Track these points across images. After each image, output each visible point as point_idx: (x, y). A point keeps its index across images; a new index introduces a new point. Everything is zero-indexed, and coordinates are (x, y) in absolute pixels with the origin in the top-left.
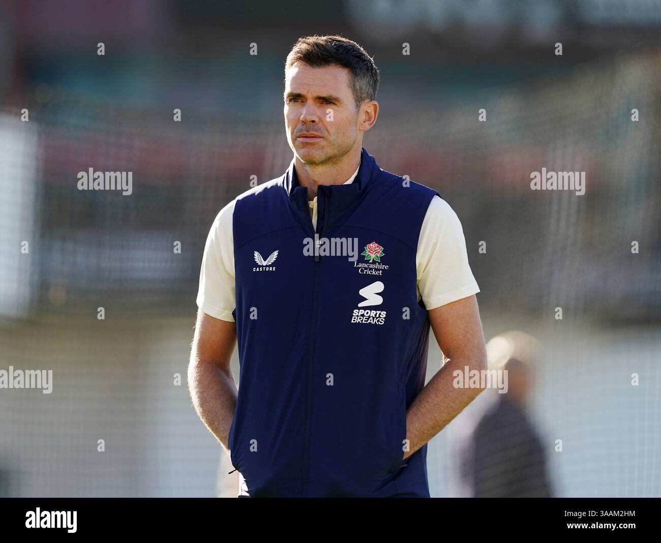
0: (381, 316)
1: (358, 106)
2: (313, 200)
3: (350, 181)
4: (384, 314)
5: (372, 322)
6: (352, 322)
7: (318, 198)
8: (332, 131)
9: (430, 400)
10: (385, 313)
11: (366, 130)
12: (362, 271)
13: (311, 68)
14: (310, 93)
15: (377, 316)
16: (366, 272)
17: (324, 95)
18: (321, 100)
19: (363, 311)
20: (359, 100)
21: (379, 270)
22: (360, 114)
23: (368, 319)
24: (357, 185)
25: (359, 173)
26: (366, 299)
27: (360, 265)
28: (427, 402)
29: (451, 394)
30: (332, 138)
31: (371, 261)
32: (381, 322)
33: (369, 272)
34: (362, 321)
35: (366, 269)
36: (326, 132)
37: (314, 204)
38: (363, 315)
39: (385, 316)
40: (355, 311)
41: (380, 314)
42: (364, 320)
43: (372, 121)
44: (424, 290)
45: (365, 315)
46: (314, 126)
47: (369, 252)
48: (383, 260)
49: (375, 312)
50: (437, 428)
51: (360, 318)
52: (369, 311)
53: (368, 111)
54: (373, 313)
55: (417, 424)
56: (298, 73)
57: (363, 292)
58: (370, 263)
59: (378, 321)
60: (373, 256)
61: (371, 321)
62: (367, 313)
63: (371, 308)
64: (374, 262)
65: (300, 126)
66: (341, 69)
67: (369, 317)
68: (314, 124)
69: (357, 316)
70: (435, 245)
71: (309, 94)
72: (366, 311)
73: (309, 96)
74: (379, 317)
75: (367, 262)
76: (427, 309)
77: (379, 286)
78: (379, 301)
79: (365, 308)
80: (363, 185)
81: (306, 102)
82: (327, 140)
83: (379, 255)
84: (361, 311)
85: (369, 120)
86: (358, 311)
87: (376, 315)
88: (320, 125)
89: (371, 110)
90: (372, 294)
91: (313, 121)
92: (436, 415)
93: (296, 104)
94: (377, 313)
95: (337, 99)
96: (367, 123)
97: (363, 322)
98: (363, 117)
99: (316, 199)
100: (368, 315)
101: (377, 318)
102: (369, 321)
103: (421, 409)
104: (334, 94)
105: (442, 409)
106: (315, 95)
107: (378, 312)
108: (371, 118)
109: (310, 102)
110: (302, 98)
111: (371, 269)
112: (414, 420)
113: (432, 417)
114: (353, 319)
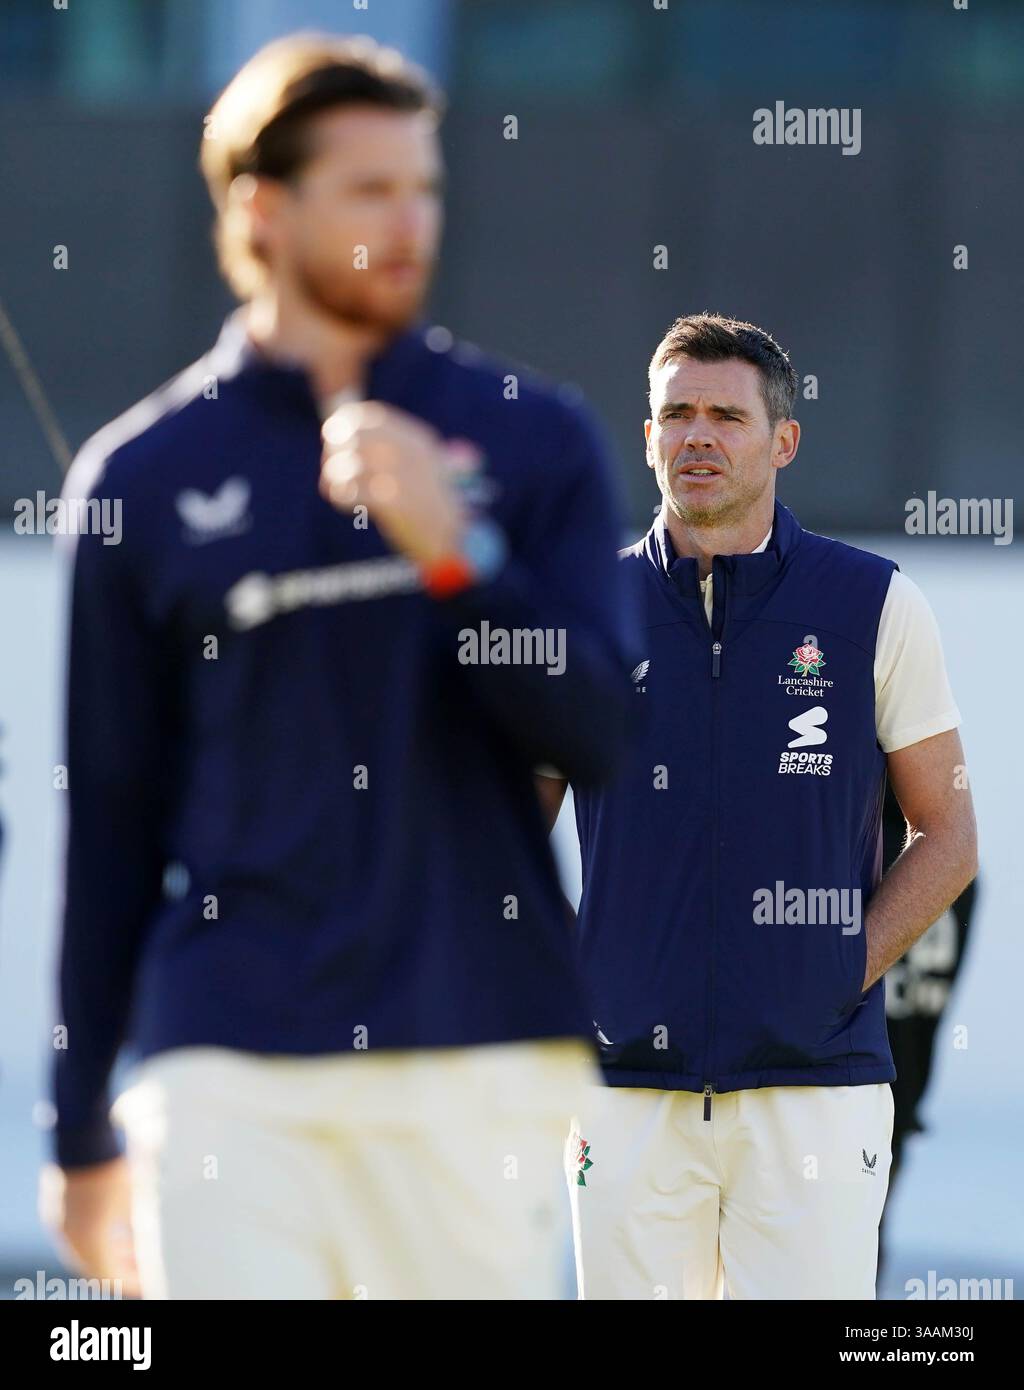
0: (825, 762)
1: (772, 426)
2: (705, 579)
3: (761, 549)
4: (829, 759)
5: (811, 771)
6: (780, 772)
7: (713, 577)
8: (737, 461)
9: (899, 898)
10: (831, 757)
11: (782, 466)
12: (791, 690)
13: (700, 363)
14: (703, 401)
15: (819, 762)
16: (798, 692)
17: (723, 405)
18: (718, 414)
19: (797, 754)
20: (773, 417)
21: (819, 688)
22: (775, 441)
23: (805, 767)
24: (774, 552)
25: (773, 534)
26: (801, 736)
27: (788, 681)
28: (893, 901)
29: (930, 887)
30: (735, 473)
31: (805, 675)
32: (826, 772)
33: (802, 692)
34: (795, 770)
35: (797, 687)
36: (727, 463)
37: (707, 585)
38: (796, 761)
39: (830, 762)
40: (783, 755)
41: (823, 759)
42: (799, 768)
43: (790, 453)
44: (880, 720)
45: (800, 760)
46: (709, 453)
47: (801, 660)
48: (824, 673)
49: (814, 755)
50: (910, 941)
51: (792, 767)
52: (806, 755)
53: (785, 436)
54: (812, 757)
55: (881, 937)
56: (679, 373)
57: (795, 724)
58: (804, 678)
59: (821, 770)
60: (807, 667)
61: (809, 770)
62: (803, 757)
63: (809, 749)
64: (810, 676)
65: (684, 453)
66: (746, 365)
67: (807, 763)
68: (709, 449)
69: (787, 763)
70: (901, 647)
71: (701, 403)
72: (802, 754)
73: (700, 406)
74: (822, 763)
75: (799, 676)
76: (887, 752)
77: (819, 714)
78: (821, 738)
79: (799, 750)
80: (783, 550)
81: (693, 418)
82: (727, 476)
83: (816, 665)
84: (793, 754)
85: (786, 451)
86: (788, 754)
87: (816, 760)
88: (719, 451)
89: (789, 435)
90: (810, 726)
91: (708, 446)
92: (908, 921)
93: (676, 421)
94: (818, 758)
95: (742, 413)
96: (784, 455)
97: (798, 772)
98: (778, 445)
99: (710, 577)
100: (805, 760)
101: (819, 765)
102: (807, 770)
103: (885, 912)
104: (739, 404)
105: (919, 912)
106: (710, 404)
107: (821, 756)
108: (789, 448)
109: (701, 416)
110: (688, 412)
111: (805, 687)
112: (877, 930)
113: (904, 925)
114: (781, 768)
